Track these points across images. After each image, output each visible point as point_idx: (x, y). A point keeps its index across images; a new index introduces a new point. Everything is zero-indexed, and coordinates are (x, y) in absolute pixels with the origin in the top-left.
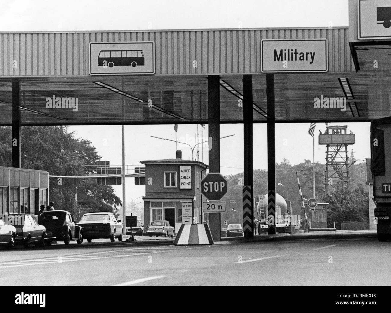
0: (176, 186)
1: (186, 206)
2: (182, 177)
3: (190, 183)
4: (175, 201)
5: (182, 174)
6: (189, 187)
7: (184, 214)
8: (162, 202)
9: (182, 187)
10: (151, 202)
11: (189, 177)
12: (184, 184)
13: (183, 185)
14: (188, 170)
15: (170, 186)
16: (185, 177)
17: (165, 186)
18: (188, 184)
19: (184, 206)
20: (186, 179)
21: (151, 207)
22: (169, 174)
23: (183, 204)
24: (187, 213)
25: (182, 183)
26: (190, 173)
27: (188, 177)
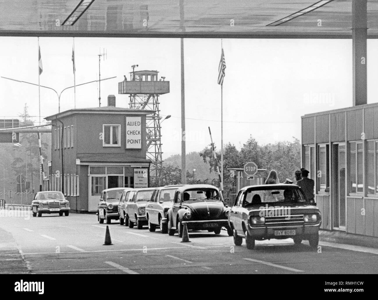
0: (119, 145)
1: (140, 172)
2: (129, 133)
3: (139, 140)
4: (124, 165)
5: (128, 128)
6: (138, 146)
7: (136, 184)
8: (105, 167)
9: (129, 146)
10: (90, 167)
11: (139, 133)
12: (132, 141)
13: (129, 143)
14: (137, 123)
15: (111, 145)
16: (133, 133)
17: (104, 145)
18: (137, 143)
19: (136, 172)
20: (134, 134)
21: (91, 173)
22: (109, 127)
23: (135, 170)
24: (141, 182)
25: (129, 141)
26: (140, 126)
27: (137, 133)
